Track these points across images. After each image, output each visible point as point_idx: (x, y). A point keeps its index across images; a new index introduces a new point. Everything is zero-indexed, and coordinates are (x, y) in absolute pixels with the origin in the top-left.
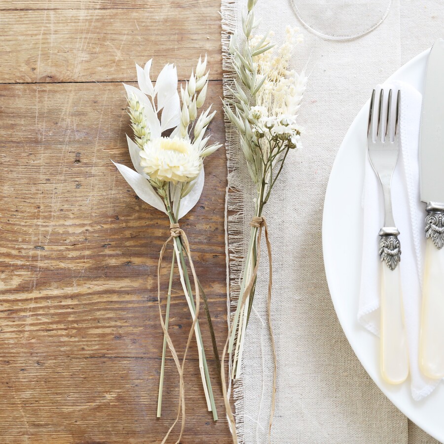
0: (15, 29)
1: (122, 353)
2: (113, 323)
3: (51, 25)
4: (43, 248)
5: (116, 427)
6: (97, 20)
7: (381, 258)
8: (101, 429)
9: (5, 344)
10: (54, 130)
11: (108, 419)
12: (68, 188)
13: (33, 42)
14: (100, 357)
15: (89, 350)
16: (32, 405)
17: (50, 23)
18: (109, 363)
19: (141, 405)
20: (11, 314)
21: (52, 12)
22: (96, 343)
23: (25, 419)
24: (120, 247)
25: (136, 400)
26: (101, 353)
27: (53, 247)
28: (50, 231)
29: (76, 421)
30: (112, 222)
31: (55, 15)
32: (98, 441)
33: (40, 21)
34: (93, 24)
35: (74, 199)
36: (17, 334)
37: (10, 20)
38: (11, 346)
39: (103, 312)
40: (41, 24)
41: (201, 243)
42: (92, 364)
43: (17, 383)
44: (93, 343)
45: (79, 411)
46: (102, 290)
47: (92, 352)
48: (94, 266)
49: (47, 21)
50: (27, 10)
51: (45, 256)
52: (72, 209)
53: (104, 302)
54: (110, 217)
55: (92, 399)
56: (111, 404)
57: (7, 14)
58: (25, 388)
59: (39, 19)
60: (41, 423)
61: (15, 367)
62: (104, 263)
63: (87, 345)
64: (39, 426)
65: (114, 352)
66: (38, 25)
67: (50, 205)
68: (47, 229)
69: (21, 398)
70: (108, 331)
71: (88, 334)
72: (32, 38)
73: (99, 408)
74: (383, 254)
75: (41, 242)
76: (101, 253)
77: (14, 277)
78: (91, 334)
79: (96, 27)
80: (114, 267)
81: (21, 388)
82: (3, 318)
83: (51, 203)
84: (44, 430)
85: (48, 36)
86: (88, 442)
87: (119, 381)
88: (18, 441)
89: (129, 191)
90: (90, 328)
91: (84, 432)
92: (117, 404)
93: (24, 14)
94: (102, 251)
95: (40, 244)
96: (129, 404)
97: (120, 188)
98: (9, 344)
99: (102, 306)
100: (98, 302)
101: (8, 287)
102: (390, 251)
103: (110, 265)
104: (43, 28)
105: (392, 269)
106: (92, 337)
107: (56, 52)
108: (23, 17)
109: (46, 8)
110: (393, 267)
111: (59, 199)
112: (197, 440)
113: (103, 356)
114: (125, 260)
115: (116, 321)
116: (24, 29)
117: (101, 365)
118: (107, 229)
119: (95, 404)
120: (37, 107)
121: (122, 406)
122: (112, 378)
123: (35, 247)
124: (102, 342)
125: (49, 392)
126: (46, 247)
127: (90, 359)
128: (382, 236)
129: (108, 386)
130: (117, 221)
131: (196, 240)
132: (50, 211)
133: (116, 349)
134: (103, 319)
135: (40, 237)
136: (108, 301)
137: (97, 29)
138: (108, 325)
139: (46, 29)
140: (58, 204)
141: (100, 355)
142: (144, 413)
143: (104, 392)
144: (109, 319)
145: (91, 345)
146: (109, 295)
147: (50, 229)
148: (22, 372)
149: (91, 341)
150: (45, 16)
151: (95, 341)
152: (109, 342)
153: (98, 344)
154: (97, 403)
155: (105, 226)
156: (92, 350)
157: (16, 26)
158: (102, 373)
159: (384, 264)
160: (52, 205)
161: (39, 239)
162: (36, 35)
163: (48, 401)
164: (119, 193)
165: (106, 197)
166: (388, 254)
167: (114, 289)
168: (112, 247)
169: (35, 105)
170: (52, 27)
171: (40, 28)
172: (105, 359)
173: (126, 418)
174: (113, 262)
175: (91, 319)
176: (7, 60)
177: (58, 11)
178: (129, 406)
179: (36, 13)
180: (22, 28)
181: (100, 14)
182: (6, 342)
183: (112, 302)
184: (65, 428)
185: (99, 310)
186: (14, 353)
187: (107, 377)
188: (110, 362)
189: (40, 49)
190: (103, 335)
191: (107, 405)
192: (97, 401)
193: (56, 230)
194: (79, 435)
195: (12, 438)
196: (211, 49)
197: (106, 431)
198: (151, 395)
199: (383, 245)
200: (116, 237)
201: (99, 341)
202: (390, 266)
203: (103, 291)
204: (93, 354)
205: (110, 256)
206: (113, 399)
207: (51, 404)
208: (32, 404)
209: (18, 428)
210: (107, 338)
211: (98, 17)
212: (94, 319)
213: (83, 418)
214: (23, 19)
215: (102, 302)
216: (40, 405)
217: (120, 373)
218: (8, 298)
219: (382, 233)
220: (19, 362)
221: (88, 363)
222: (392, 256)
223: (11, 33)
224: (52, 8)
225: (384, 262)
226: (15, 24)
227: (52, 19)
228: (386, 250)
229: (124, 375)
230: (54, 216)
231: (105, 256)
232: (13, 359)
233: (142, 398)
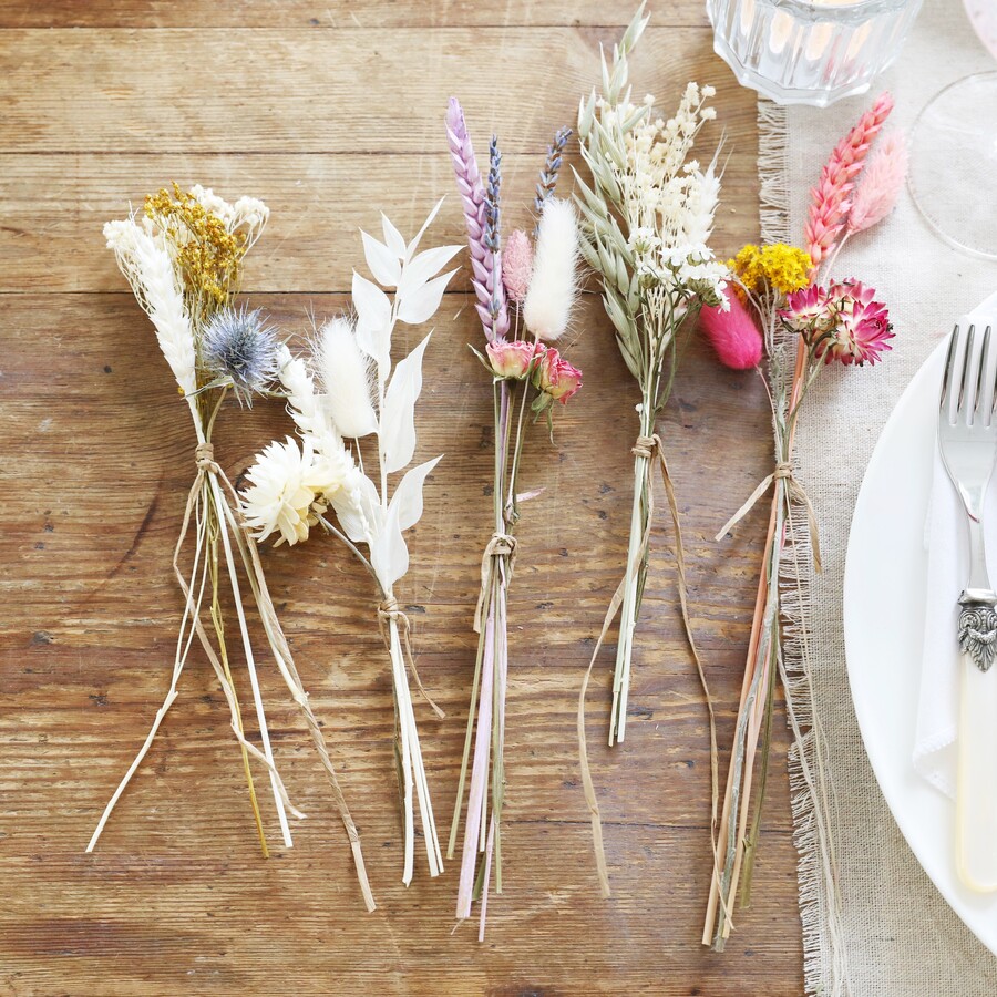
0: (362, 190)
1: (580, 814)
2: (560, 757)
3: (433, 183)
4: (421, 610)
5: (572, 957)
6: (521, 175)
7: (961, 647)
8: (541, 961)
9: (353, 793)
10: (439, 383)
11: (557, 943)
12: (469, 494)
13: (397, 215)
14: (537, 821)
15: (515, 808)
16: (407, 913)
17: (429, 179)
18: (555, 833)
19: (618, 915)
20: (363, 735)
21: (433, 159)
22: (529, 794)
23: (394, 941)
24: (569, 608)
25: (608, 906)
26: (537, 814)
27: (442, 607)
28: (436, 576)
29: (493, 946)
30: (554, 562)
31: (439, 165)
32: (537, 984)
33: (410, 176)
34: (512, 181)
35: (481, 515)
36: (374, 775)
37: (354, 172)
38: (363, 798)
39: (540, 735)
40: (412, 181)
41: (726, 603)
42: (522, 836)
43: (377, 871)
44: (523, 793)
45: (500, 925)
46: (537, 691)
47: (520, 812)
48: (520, 646)
49: (424, 176)
50: (386, 153)
51: (426, 623)
52: (476, 534)
53: (543, 715)
54: (551, 551)
55: (522, 904)
56: (561, 912)
57: (348, 161)
58: (392, 879)
59: (409, 170)
60: (426, 948)
61: (373, 838)
62: (540, 640)
63: (512, 799)
64: (421, 953)
65: (563, 812)
66: (407, 182)
67: (434, 526)
68: (430, 572)
69: (385, 900)
70: (550, 770)
71: (512, 777)
72: (396, 207)
73: (536, 921)
74: (967, 639)
75: (419, 598)
76: (535, 621)
77: (367, 665)
78: (518, 777)
79: (518, 189)
80: (561, 648)
81: (384, 879)
82: (348, 743)
83: (436, 523)
84: (432, 962)
85: (426, 204)
86: (517, 987)
87: (575, 869)
88: (382, 983)
89: (586, 501)
90: (516, 764)
91: (509, 967)
92: (572, 912)
93: (378, 161)
94: (536, 617)
95: (416, 602)
96: (595, 914)
97: (568, 495)
98: (359, 794)
99: (538, 722)
100: (532, 715)
101: (357, 684)
102: (979, 635)
103: (552, 643)
104: (417, 189)
105: (984, 670)
106: (520, 783)
107: (442, 233)
108: (377, 166)
109: (422, 150)
110: (986, 666)
111: (453, 515)
112: (729, 985)
113: (544, 820)
114: (582, 634)
115: (566, 752)
116: (380, 190)
117: (538, 837)
118: (545, 575)
119: (529, 912)
120: (406, 339)
121: (581, 918)
122: (561, 862)
123: (407, 607)
124: (539, 793)
125: (438, 888)
126: (427, 607)
127: (517, 825)
128: (964, 604)
129: (554, 877)
130: (565, 558)
131: (718, 598)
132: (435, 539)
133: (566, 807)
134: (542, 748)
135: (416, 588)
136: (550, 713)
137: (520, 190)
138: (550, 759)
139: (422, 189)
140: (450, 524)
141: (537, 818)
142: (625, 932)
143: (546, 890)
144: (553, 747)
145: (518, 797)
146: (553, 702)
147: (434, 573)
148: (386, 849)
149: (519, 790)
150: (421, 165)
151: (528, 789)
152: (552, 793)
153: (533, 797)
154: (534, 911)
155: (542, 569)
156: (521, 808)
157: (366, 183)
158: (542, 852)
159: (968, 660)
160: (439, 526)
161: (413, 592)
162: (403, 201)
163: (439, 907)
164: (567, 505)
165: (542, 512)
166: (977, 641)
167: (561, 690)
168: (556, 608)
169: (403, 335)
170: (434, 187)
171: (410, 189)
172: (546, 826)
173: (590, 941)
174: (556, 638)
175: (517, 749)
176: (348, 248)
177: (444, 156)
178: (596, 917)
179: (403, 160)
180: (376, 187)
181: (525, 164)
182: (354, 790)
183: (557, 715)
184: (473, 957)
185: (532, 730)
186: (369, 812)
187: (550, 860)
188: (557, 832)
189: (412, 228)
190: (542, 779)
191: (552, 916)
192: (533, 907)
193: (448, 574)
194: (500, 973)
195: (370, 977)
196: (738, 233)
197: (552, 965)
198: (638, 895)
199: (967, 622)
200: (563, 589)
201: (535, 790)
202: (981, 663)
203: (540, 694)
204: (523, 815)
205: (552, 626)
206: (563, 902)
207: (443, 913)
208: (406, 911)
209: (382, 958)
210: (547, 786)
211: (521, 170)
212: (524, 749)
213: (507, 940)
214: (378, 171)
215: (538, 715)
216: (421, 913)
217: (577, 852)
218: (356, 705)
219: (964, 599)
220: (380, 829)
221: (513, 832)
222: (984, 644)
223: (356, 196)
224: (434, 150)
225: (967, 655)
226: (364, 180)
227: (434, 170)
228: (972, 632)
229: (584, 857)
230: (443, 547)
231: (541, 625)
232: (367, 823)
233: (620, 901)
